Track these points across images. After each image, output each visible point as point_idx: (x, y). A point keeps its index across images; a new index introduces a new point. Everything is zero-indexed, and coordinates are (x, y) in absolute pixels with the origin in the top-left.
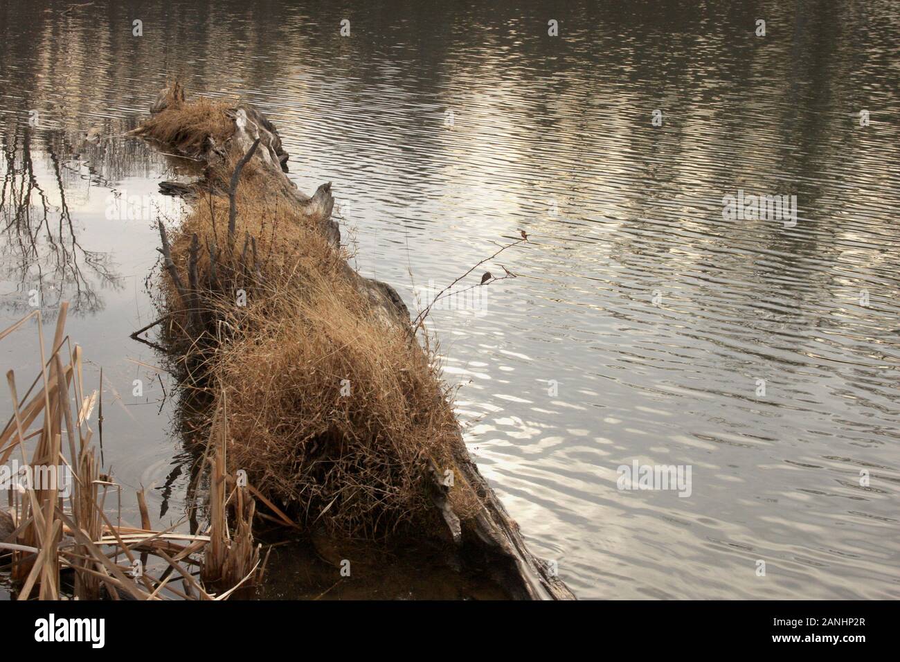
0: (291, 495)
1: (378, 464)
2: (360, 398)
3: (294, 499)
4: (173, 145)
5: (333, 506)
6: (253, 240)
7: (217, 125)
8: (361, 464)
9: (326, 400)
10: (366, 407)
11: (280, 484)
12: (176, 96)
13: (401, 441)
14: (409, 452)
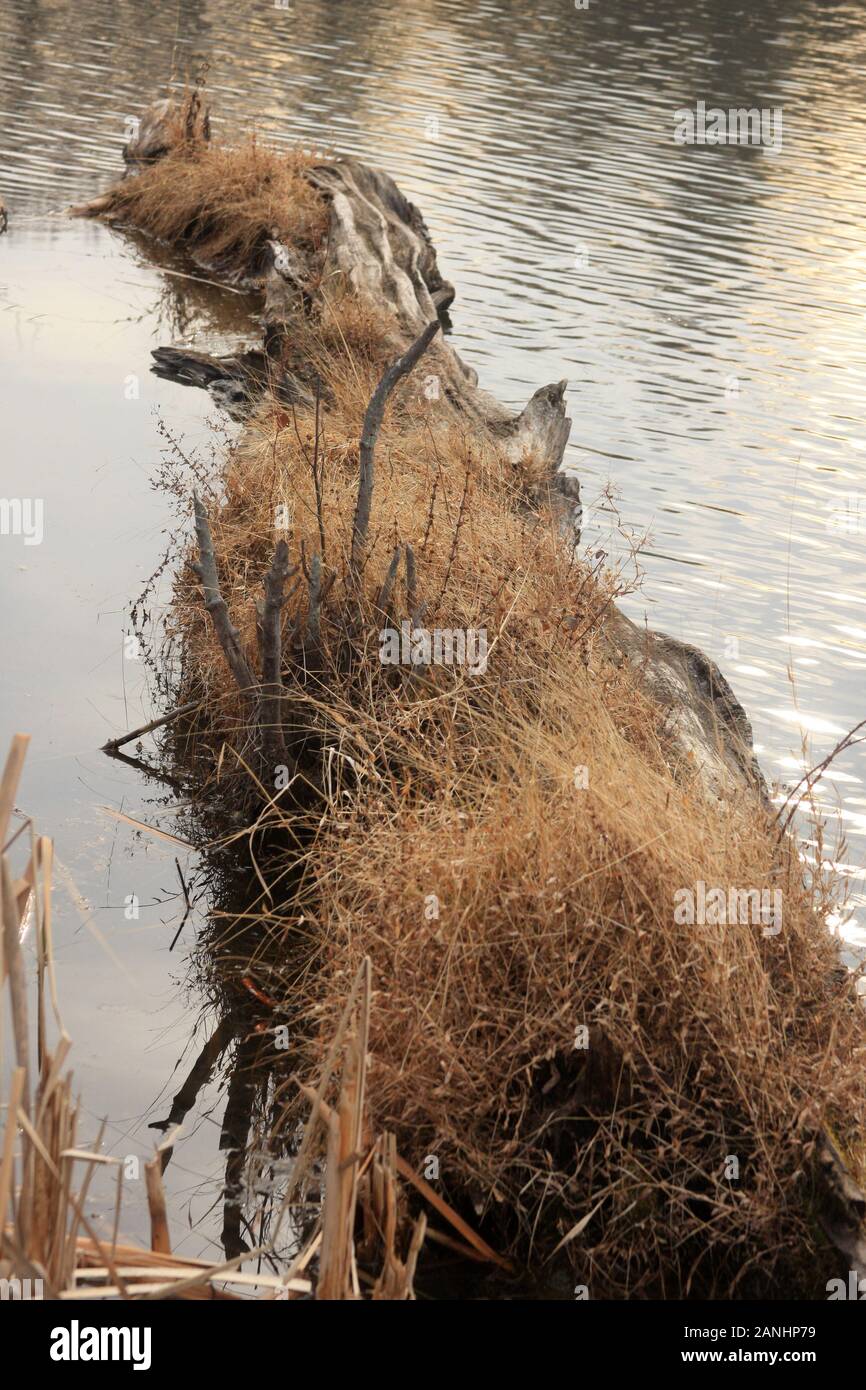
0: (495, 1190)
1: (700, 1132)
2: (663, 973)
3: (500, 1199)
4: (179, 247)
5: (591, 1223)
6: (409, 556)
7: (288, 207)
8: (659, 1128)
9: (584, 973)
10: (679, 997)
11: (469, 1161)
12: (190, 128)
13: (757, 1084)
14: (775, 1109)
